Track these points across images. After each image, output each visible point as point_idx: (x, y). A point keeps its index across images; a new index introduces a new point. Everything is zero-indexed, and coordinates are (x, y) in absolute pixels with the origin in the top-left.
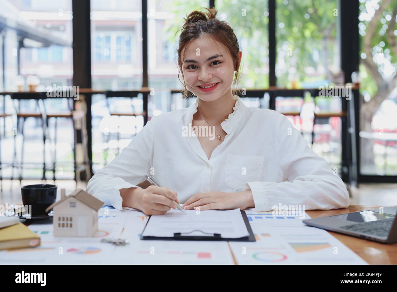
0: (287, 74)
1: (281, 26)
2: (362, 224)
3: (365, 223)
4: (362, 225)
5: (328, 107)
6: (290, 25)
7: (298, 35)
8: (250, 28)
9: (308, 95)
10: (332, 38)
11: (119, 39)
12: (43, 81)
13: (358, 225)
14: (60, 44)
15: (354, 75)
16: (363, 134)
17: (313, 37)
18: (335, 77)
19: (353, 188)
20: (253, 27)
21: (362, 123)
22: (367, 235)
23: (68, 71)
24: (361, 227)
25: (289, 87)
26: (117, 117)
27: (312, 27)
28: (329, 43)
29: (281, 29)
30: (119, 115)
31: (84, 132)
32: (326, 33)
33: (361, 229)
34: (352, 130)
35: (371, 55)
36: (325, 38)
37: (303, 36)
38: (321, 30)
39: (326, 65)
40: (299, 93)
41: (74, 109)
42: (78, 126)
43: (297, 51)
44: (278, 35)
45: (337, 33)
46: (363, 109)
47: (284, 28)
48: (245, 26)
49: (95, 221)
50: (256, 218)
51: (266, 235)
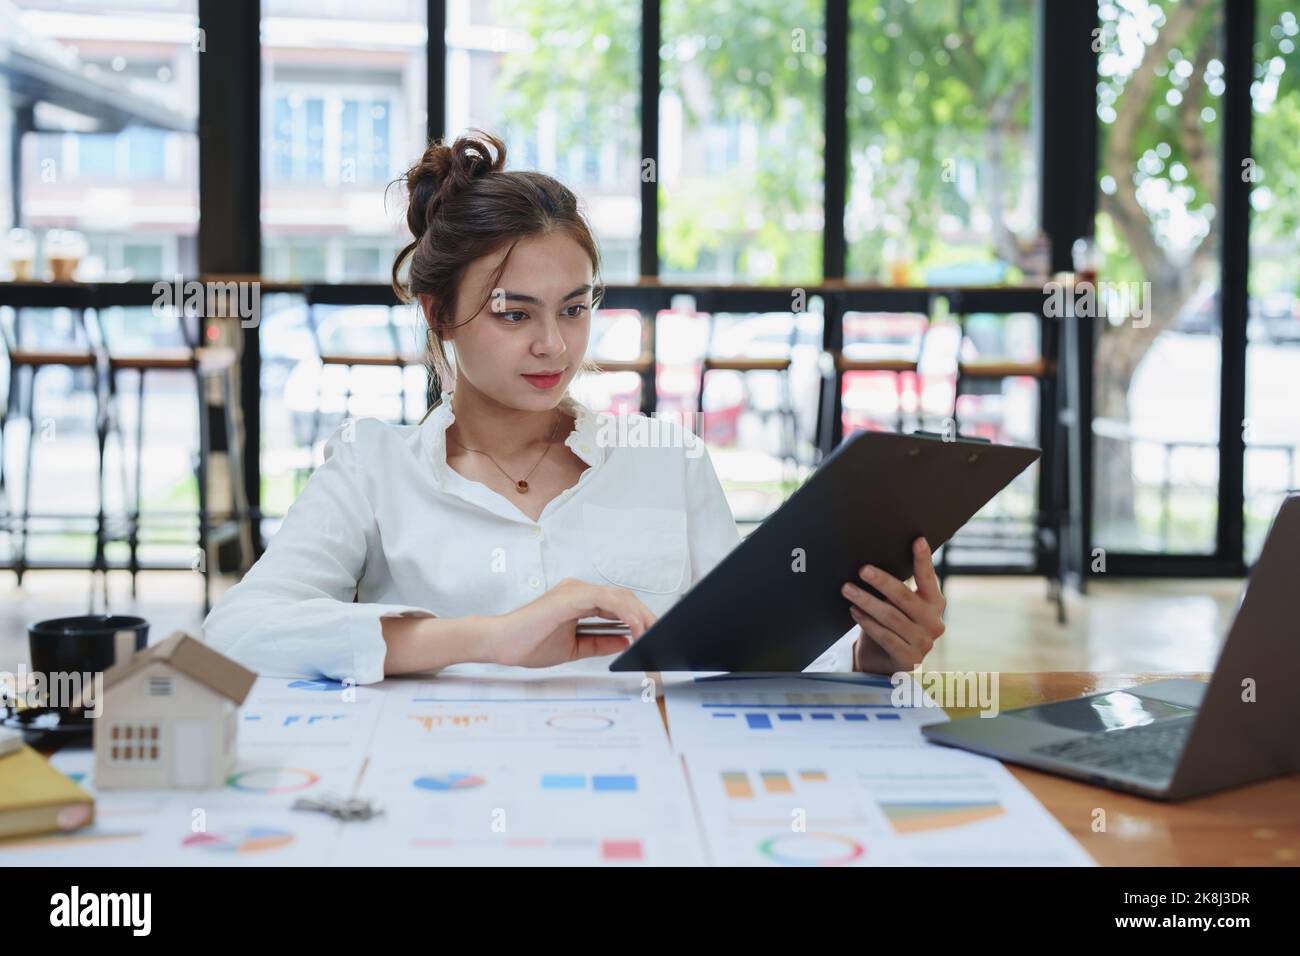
0: (879, 237)
1: (863, 86)
2: (1098, 736)
3: (1108, 734)
4: (1098, 742)
5: (1000, 346)
6: (889, 85)
7: (914, 116)
8: (767, 92)
9: (941, 306)
10: (1016, 128)
11: (351, 106)
12: (98, 240)
13: (1085, 742)
14: (158, 125)
15: (1079, 248)
16: (1101, 427)
17: (958, 123)
18: (1024, 254)
19: (1070, 594)
20: (778, 87)
21: (1099, 391)
22: (1111, 774)
23: (184, 211)
24: (1095, 748)
25: (887, 280)
26: (343, 368)
27: (956, 90)
28: (1006, 142)
29: (862, 96)
30: (350, 362)
31: (235, 415)
32: (999, 111)
33: (1094, 755)
34: (1070, 417)
35: (1129, 183)
36: (995, 127)
37: (930, 121)
38: (982, 103)
39: (997, 210)
40: (914, 301)
41: (202, 341)
42: (215, 396)
43: (912, 168)
44: (853, 114)
45: (1032, 111)
46: (1105, 348)
47: (871, 94)
48: (753, 85)
49: (230, 736)
50: (783, 717)
51: (814, 775)
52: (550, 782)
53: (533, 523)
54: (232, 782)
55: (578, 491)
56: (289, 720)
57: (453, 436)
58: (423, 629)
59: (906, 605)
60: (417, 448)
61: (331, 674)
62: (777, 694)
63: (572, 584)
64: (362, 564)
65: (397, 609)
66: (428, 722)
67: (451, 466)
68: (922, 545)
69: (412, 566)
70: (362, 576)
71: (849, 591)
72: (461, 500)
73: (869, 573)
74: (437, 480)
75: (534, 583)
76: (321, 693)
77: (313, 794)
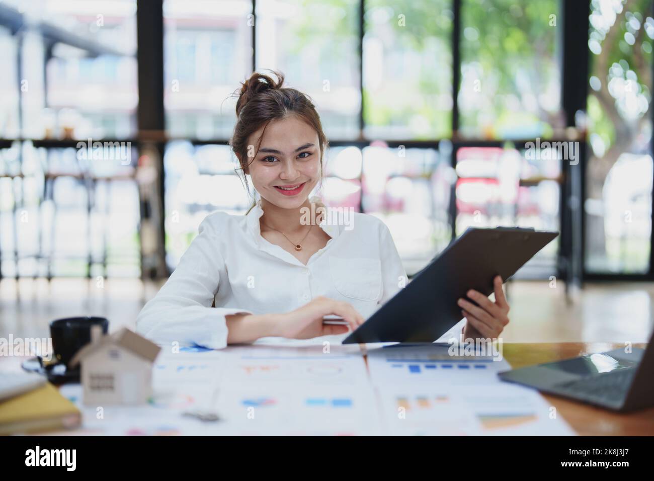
14: (116, 55)
16: (592, 206)
18: (549, 119)
19: (575, 291)
27: (518, 36)
33: (584, 388)
35: (605, 81)
38: (531, 40)
49: (149, 378)
50: (428, 367)
51: (442, 398)
52: (311, 402)
53: (304, 266)
54: (151, 401)
55: (326, 250)
56: (180, 368)
57: (263, 221)
58: (246, 321)
59: (490, 309)
60: (245, 227)
61: (201, 344)
62: (424, 355)
63: (322, 299)
64: (217, 286)
65: (233, 311)
66: (248, 369)
67: (263, 236)
68: (498, 279)
69: (244, 288)
70: (217, 292)
71: (461, 302)
72: (269, 255)
73: (472, 293)
74: (256, 244)
75: (306, 296)
76: (195, 353)
77: (191, 409)
